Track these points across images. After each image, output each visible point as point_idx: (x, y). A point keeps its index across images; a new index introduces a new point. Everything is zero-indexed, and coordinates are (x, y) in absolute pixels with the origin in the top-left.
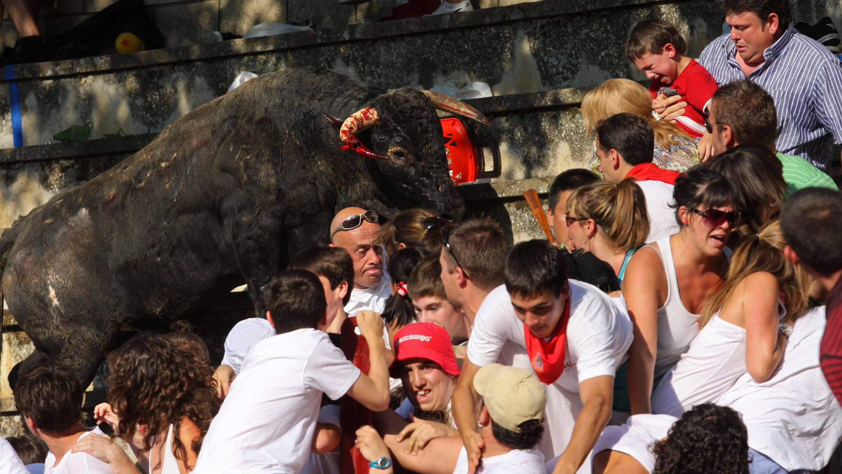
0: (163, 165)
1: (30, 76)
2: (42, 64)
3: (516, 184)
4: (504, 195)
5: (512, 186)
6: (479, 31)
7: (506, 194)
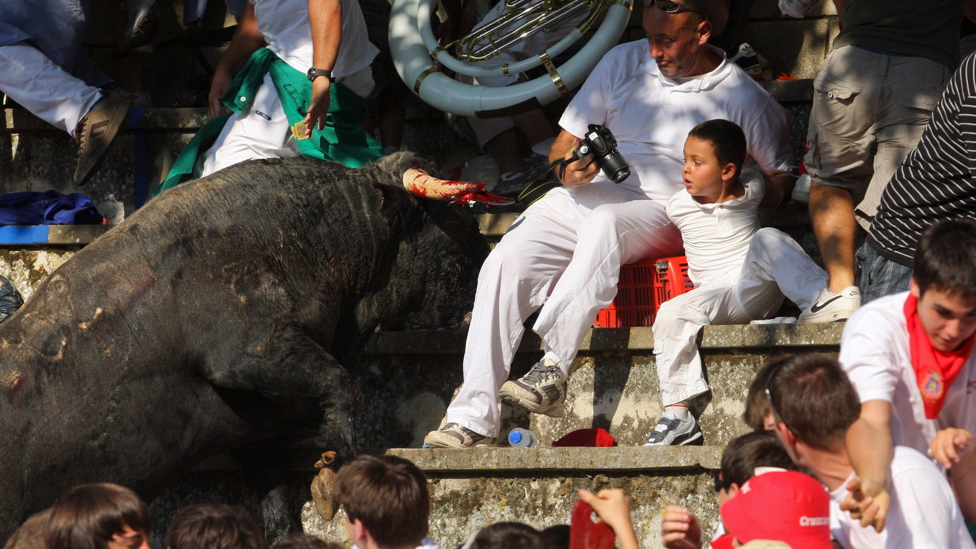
0: (84, 326)
1: (166, 126)
2: (182, 110)
3: (831, 328)
4: (813, 342)
5: (825, 331)
6: (795, 109)
7: (815, 341)
